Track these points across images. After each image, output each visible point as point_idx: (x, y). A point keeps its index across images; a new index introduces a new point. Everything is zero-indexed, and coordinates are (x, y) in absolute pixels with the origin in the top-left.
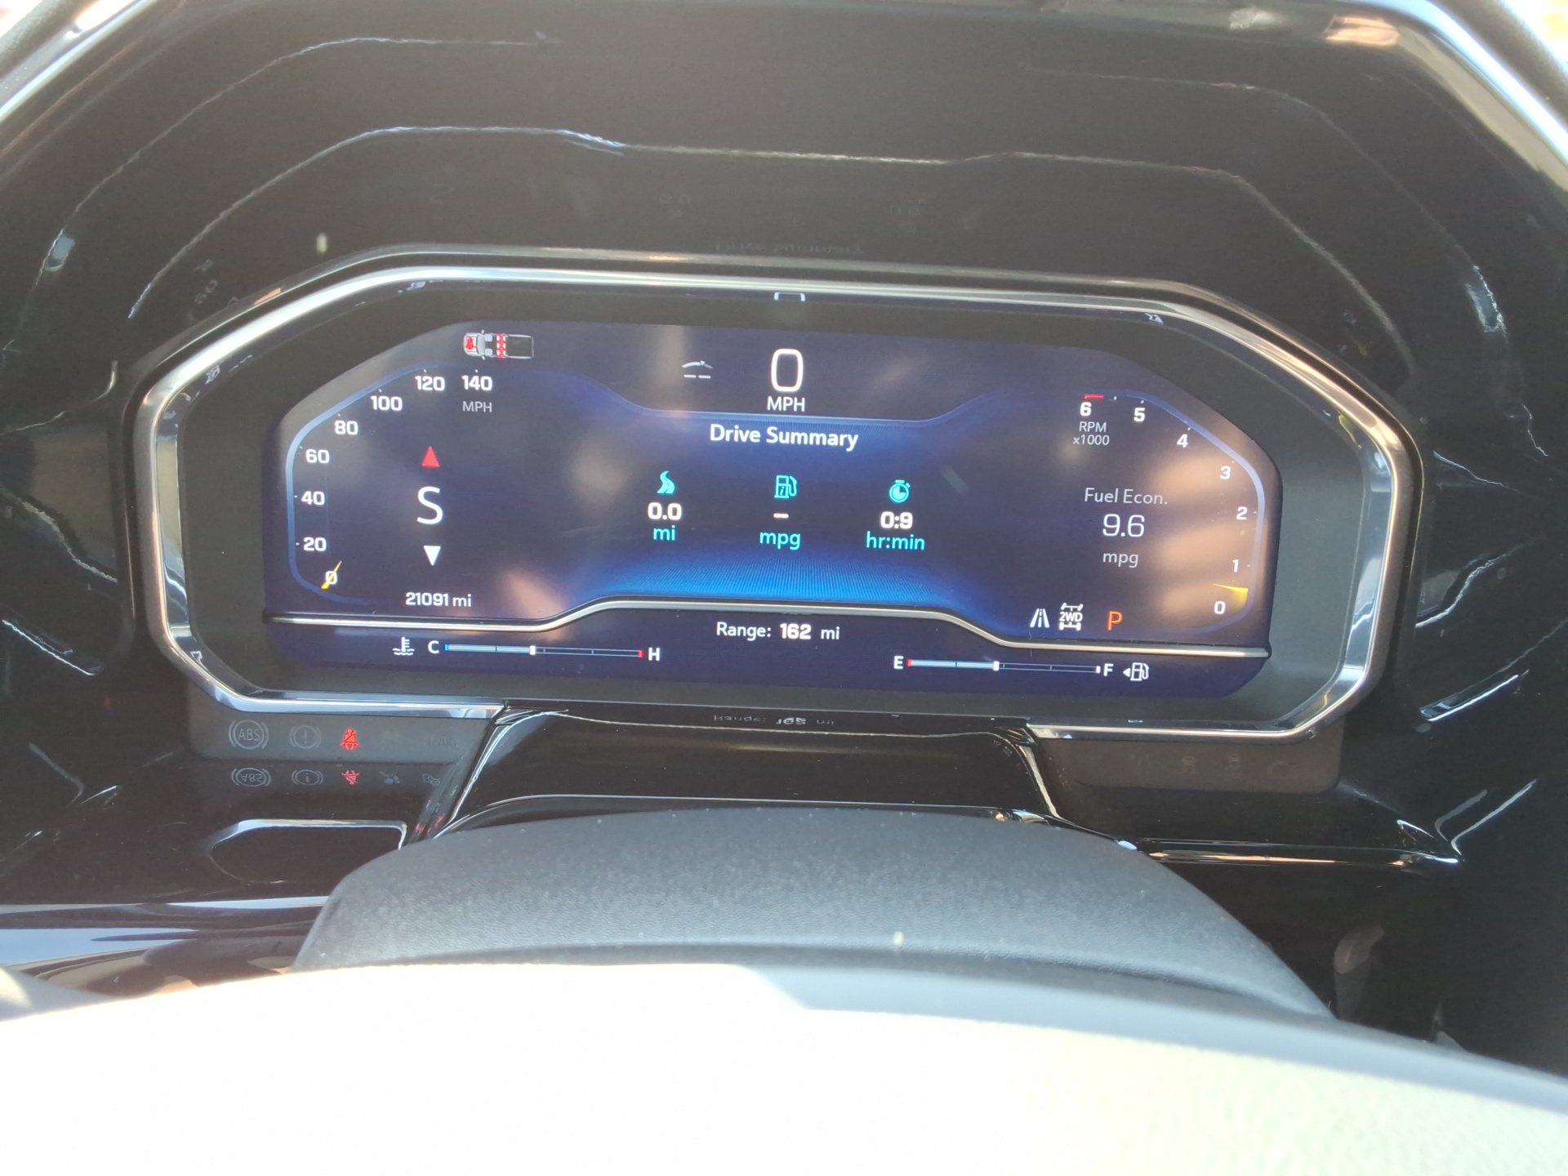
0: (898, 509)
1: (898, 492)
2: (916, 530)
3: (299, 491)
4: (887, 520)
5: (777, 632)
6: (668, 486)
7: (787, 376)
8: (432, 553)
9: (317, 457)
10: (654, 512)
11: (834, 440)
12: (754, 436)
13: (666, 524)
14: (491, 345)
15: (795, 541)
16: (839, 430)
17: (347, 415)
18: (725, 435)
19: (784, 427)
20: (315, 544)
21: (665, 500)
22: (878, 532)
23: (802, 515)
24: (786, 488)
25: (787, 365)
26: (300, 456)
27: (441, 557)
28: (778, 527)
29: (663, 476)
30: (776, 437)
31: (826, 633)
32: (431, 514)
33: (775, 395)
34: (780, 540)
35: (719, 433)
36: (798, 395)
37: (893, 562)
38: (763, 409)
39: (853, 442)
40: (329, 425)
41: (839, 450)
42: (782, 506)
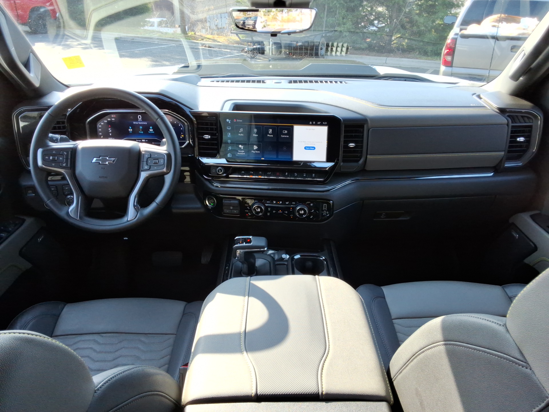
0: (151, 129)
1: (151, 128)
2: (153, 131)
3: (99, 129)
4: (150, 130)
5: (142, 141)
6: (130, 128)
7: (140, 118)
8: (110, 134)
9: (100, 126)
10: (129, 130)
11: (145, 123)
12: (138, 123)
13: (131, 131)
14: (114, 116)
15: (142, 132)
16: (145, 122)
17: (102, 122)
18: (135, 123)
19: (140, 122)
20: (100, 134)
21: (130, 129)
22: (150, 131)
23: (143, 130)
24: (141, 127)
25: (140, 117)
26: (99, 126)
27: (111, 135)
28: (141, 131)
29: (130, 127)
30: (139, 123)
31: (146, 141)
32: (110, 131)
33: (139, 119)
34: (141, 132)
35: (134, 123)
36: (141, 119)
37: (151, 134)
38: (138, 121)
39: (146, 123)
40: (101, 124)
41: (145, 124)
42: (141, 129)
